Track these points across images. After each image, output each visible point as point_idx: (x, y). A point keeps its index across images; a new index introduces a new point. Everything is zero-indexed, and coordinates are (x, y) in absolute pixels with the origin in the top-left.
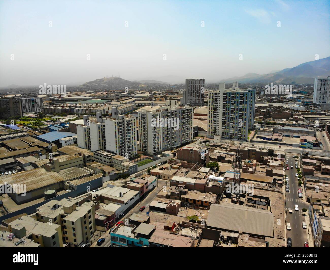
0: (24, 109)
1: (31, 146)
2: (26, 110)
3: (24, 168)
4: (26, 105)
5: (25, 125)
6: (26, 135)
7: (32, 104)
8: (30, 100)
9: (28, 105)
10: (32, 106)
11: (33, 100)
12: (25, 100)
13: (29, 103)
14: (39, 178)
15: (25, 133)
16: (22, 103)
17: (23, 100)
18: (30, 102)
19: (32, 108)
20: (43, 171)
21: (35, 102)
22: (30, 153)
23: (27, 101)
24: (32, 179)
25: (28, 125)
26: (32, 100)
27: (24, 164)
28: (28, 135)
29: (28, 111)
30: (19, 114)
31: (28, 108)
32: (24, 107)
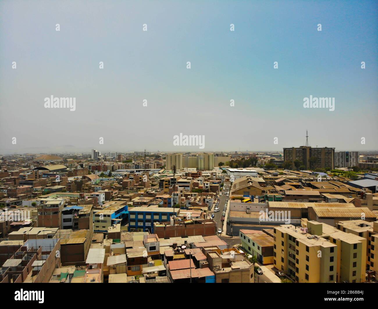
0: (336, 163)
2: (339, 165)
4: (339, 159)
7: (345, 158)
8: (344, 154)
9: (341, 159)
10: (345, 161)
11: (348, 154)
12: (339, 153)
13: (342, 157)
16: (335, 156)
17: (336, 154)
18: (344, 155)
19: (345, 163)
20: (351, 205)
21: (350, 155)
23: (341, 154)
25: (340, 175)
26: (346, 154)
27: (330, 199)
28: (338, 180)
29: (341, 166)
30: (330, 166)
31: (341, 162)
32: (336, 161)
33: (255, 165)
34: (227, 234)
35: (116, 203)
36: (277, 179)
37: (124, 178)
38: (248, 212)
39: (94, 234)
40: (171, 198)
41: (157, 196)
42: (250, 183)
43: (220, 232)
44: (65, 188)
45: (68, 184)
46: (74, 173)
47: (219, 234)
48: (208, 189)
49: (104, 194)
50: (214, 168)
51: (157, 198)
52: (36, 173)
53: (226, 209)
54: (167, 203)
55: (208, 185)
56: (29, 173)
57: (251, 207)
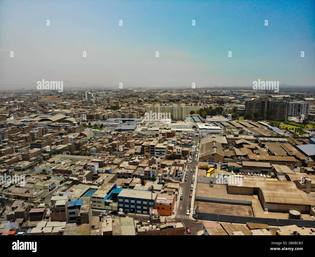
0: (289, 112)
1: (288, 155)
2: (292, 114)
3: (278, 176)
4: (292, 109)
5: (287, 130)
6: (286, 142)
7: (298, 109)
9: (294, 109)
10: (297, 111)
12: (292, 104)
13: (295, 107)
14: (289, 193)
15: (286, 140)
16: (289, 106)
17: (290, 104)
18: (297, 106)
19: (297, 113)
20: (294, 186)
21: (302, 107)
22: (286, 162)
23: (294, 105)
24: (282, 192)
25: (291, 130)
26: (299, 105)
27: (278, 173)
28: (288, 142)
29: (293, 115)
30: (284, 117)
31: (294, 111)
32: (290, 110)
33: (221, 112)
34: (193, 217)
35: (107, 176)
36: (238, 139)
37: (113, 137)
38: (211, 186)
39: (92, 217)
40: (150, 171)
41: (140, 165)
42: (215, 148)
43: (188, 214)
44: (66, 147)
45: (70, 146)
46: (73, 130)
47: (187, 216)
48: (180, 155)
49: (98, 165)
50: (186, 119)
51: (140, 167)
52: (43, 130)
53: (194, 180)
54: (147, 175)
55: (181, 151)
56: (37, 131)
57: (213, 180)
